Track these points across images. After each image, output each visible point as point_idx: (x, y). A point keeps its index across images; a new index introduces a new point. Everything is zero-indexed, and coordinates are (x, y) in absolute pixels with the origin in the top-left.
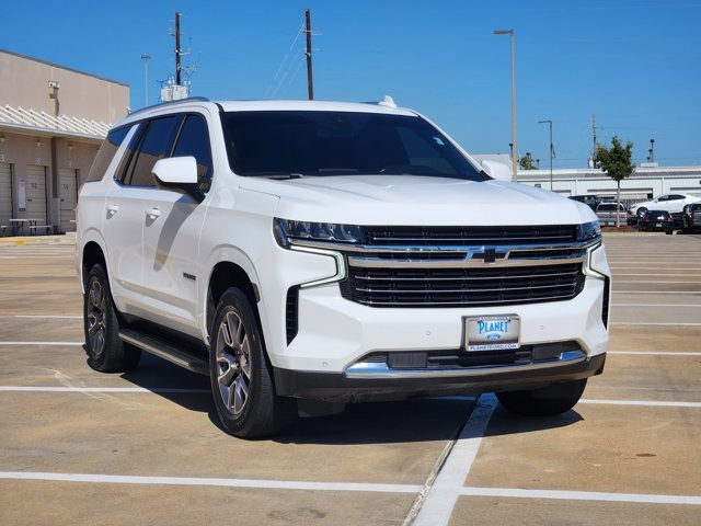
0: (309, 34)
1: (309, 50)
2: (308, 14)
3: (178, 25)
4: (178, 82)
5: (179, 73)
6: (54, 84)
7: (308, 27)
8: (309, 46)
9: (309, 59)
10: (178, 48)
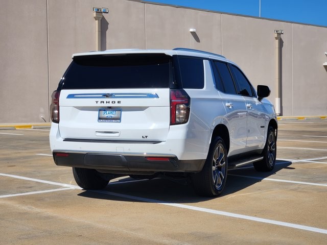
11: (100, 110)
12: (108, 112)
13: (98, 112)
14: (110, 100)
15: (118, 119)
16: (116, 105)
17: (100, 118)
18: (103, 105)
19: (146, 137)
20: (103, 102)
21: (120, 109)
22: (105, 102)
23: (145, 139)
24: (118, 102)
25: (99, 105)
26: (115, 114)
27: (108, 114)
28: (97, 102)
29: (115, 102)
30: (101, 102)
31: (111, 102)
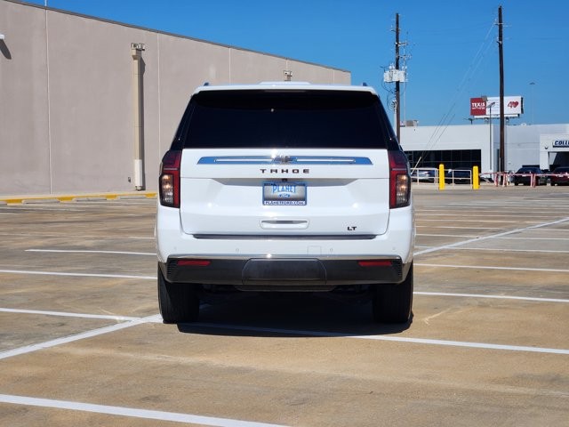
0: (501, 27)
2: (500, 10)
3: (397, 23)
4: (397, 67)
5: (398, 60)
6: (288, 73)
7: (500, 21)
8: (501, 36)
9: (501, 46)
10: (397, 41)
11: (265, 185)
12: (281, 188)
13: (261, 188)
14: (290, 167)
15: (302, 199)
16: (301, 175)
17: (266, 199)
18: (274, 176)
19: (354, 228)
20: (276, 171)
21: (303, 183)
22: (280, 171)
23: (353, 232)
24: (304, 171)
25: (268, 175)
26: (295, 191)
27: (281, 191)
28: (263, 171)
29: (298, 171)
30: (272, 171)
31: (290, 171)
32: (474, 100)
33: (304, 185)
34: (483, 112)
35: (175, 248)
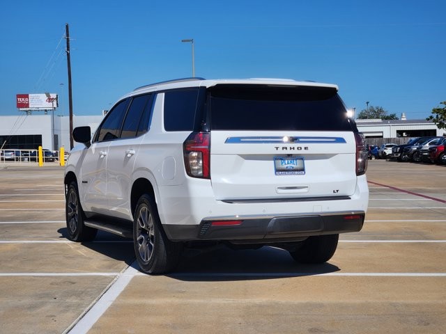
0: (68, 40)
1: (68, 49)
2: (67, 27)
7: (68, 35)
8: (68, 47)
9: (68, 55)
11: (277, 159)
12: (286, 161)
14: (296, 145)
15: (302, 170)
16: (303, 152)
17: (278, 171)
18: (285, 152)
19: (337, 191)
20: (286, 148)
22: (288, 148)
23: (337, 194)
24: (305, 148)
25: (281, 152)
26: (296, 164)
27: (286, 164)
28: (277, 148)
29: (301, 148)
30: (283, 148)
31: (296, 148)
32: (19, 96)
33: (302, 159)
34: (27, 106)
35: (211, 212)
